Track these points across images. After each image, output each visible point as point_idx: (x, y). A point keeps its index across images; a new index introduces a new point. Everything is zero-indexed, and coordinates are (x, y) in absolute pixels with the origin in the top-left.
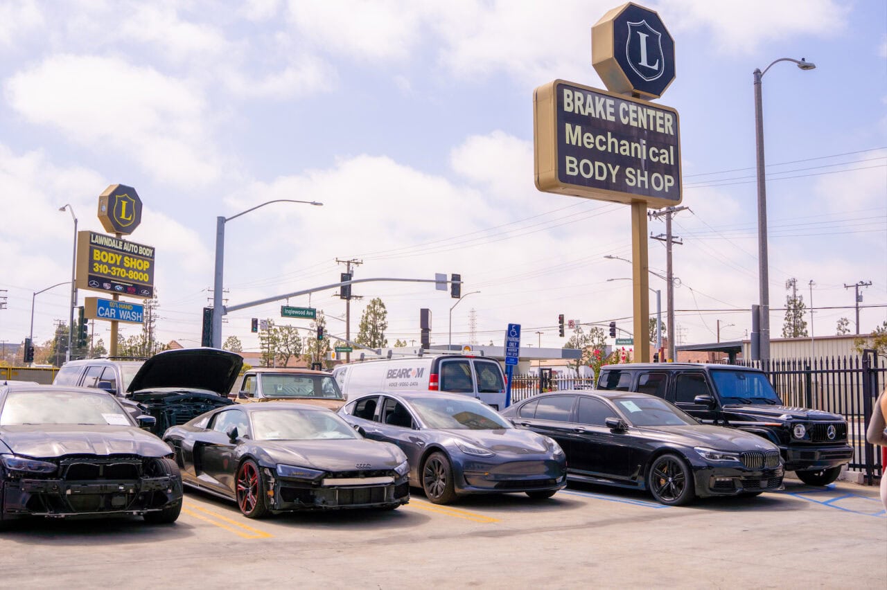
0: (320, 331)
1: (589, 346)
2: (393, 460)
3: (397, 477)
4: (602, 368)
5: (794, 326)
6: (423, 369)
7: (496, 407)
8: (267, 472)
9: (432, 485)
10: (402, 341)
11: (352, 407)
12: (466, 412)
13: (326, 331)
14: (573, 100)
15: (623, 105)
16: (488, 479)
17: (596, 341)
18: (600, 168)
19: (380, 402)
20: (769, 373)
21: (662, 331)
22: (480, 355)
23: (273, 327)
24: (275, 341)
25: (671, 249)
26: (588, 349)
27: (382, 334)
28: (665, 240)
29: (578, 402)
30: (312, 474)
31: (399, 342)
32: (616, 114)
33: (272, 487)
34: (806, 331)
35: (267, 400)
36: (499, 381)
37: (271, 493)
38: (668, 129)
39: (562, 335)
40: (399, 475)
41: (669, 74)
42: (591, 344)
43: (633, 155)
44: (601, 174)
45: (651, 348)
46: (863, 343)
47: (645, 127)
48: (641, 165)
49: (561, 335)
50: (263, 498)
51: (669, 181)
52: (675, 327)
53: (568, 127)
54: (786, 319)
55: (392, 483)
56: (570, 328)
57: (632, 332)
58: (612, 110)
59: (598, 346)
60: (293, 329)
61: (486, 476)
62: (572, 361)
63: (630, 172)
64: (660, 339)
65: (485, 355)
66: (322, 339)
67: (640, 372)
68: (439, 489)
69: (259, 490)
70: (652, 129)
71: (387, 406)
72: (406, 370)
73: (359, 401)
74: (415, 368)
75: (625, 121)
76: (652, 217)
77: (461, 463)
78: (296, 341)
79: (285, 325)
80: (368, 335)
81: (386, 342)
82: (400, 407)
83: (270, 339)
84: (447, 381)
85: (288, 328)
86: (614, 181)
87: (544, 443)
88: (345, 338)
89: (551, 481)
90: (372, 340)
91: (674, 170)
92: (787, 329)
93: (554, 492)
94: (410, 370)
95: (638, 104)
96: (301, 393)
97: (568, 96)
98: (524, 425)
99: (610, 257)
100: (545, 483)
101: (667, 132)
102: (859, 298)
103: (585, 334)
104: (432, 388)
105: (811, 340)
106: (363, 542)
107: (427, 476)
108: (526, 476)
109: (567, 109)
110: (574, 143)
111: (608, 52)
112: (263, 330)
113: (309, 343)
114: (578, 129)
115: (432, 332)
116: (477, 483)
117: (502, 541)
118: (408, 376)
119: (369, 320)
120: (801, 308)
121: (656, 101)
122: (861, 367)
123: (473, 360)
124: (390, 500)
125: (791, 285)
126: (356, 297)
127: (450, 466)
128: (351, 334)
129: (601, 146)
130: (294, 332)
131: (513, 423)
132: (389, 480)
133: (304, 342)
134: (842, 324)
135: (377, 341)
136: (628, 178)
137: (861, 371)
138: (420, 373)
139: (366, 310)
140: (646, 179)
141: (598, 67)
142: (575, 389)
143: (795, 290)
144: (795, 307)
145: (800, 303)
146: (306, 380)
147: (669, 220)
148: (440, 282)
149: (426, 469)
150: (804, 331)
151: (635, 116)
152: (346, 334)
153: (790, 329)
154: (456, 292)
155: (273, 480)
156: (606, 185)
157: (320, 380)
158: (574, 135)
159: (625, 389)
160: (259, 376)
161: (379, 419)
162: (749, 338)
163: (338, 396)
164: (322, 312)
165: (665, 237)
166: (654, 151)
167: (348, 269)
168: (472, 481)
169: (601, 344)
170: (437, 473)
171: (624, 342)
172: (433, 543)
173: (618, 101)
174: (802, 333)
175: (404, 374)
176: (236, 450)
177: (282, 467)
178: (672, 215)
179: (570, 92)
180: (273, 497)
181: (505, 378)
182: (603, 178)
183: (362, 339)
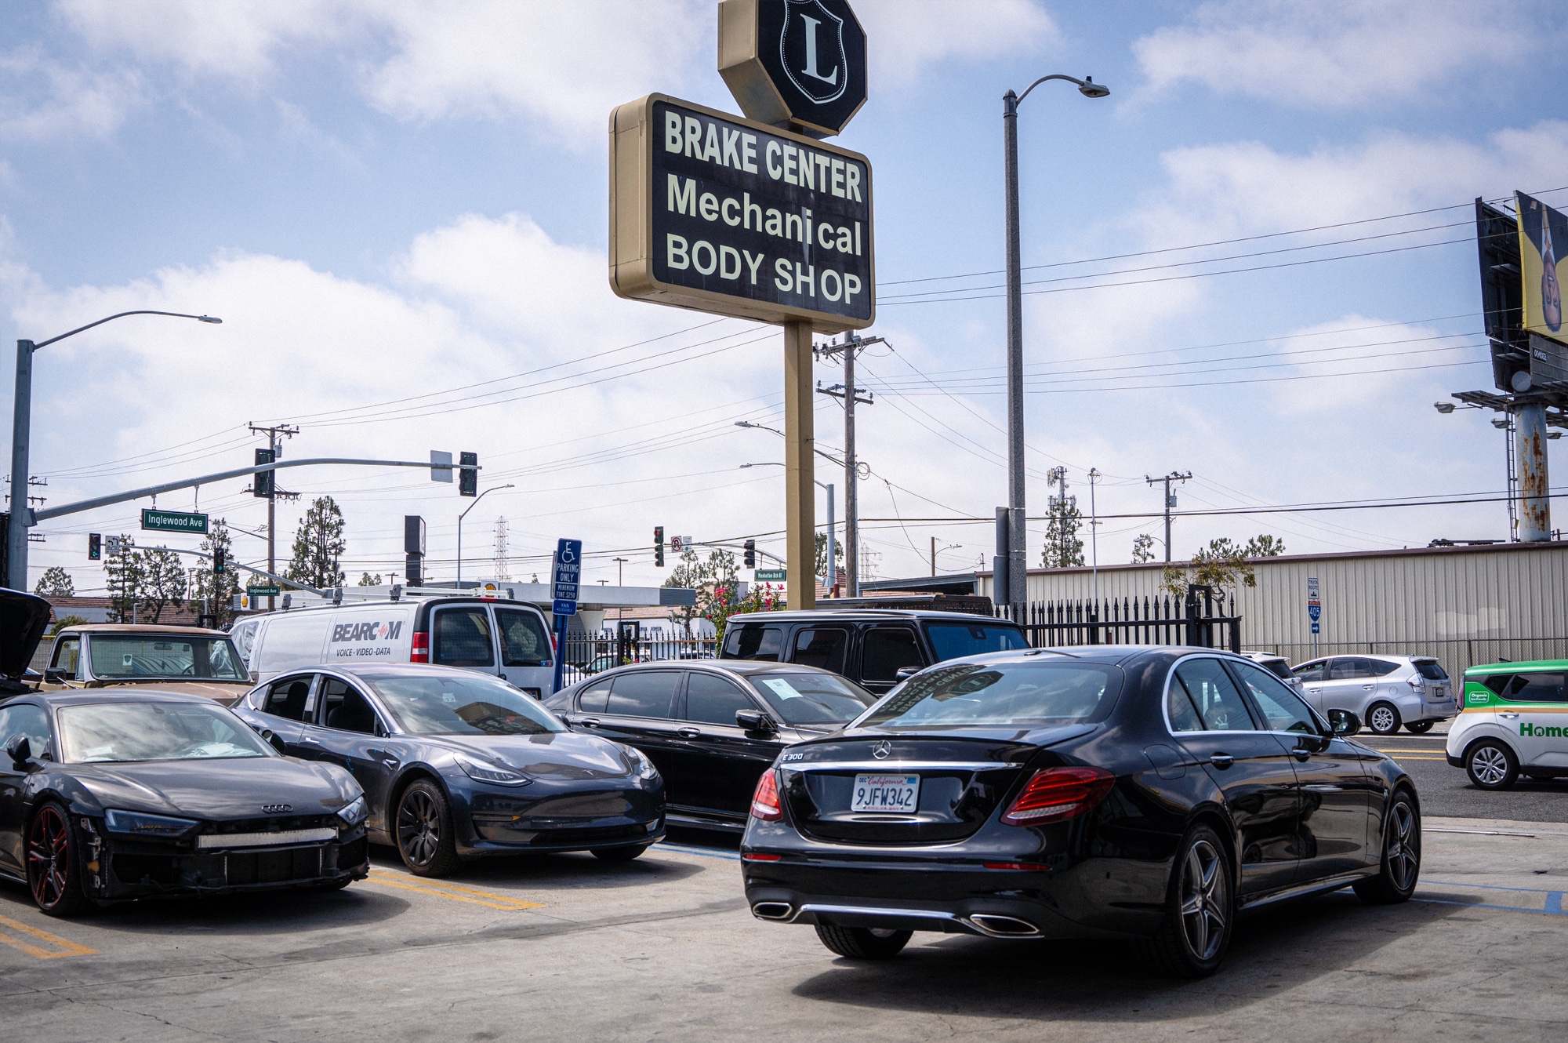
0: (220, 557)
1: (708, 584)
2: (334, 796)
3: (344, 828)
4: (730, 619)
5: (1062, 549)
6: (399, 624)
7: (536, 693)
8: (87, 825)
9: (412, 843)
10: (373, 575)
11: (262, 699)
12: (479, 703)
13: (231, 557)
14: (683, 133)
15: (772, 146)
16: (516, 827)
17: (721, 574)
18: (730, 258)
19: (315, 685)
20: (1026, 627)
21: (836, 557)
22: (507, 598)
23: (133, 550)
24: (135, 574)
25: (853, 412)
26: (707, 589)
27: (335, 563)
28: (843, 396)
29: (685, 683)
30: (175, 827)
31: (366, 577)
32: (759, 161)
33: (95, 854)
34: (1082, 558)
35: (100, 684)
36: (542, 642)
37: (94, 866)
38: (852, 190)
39: (660, 562)
40: (348, 824)
41: (856, 93)
42: (711, 579)
43: (789, 236)
44: (731, 268)
45: (818, 586)
46: (1178, 576)
47: (812, 187)
48: (802, 254)
49: (658, 564)
50: (78, 877)
51: (853, 284)
52: (859, 551)
53: (673, 180)
54: (1048, 536)
55: (334, 840)
56: (674, 551)
57: (785, 560)
58: (753, 153)
59: (724, 583)
60: (170, 553)
61: (516, 822)
62: (678, 610)
63: (783, 267)
64: (832, 571)
65: (516, 598)
66: (222, 572)
67: (797, 627)
68: (427, 847)
69: (73, 860)
70: (823, 190)
71: (328, 694)
72: (368, 625)
73: (276, 685)
74: (384, 624)
75: (775, 175)
76: (821, 355)
77: (468, 798)
78: (176, 576)
79: (154, 546)
80: (309, 565)
81: (343, 576)
82: (352, 694)
83: (127, 573)
84: (446, 645)
85: (159, 551)
86: (754, 281)
87: (623, 758)
88: (265, 569)
89: (640, 829)
90: (317, 573)
91: (861, 264)
92: (1051, 553)
93: (642, 849)
94: (377, 624)
95: (798, 145)
96: (167, 670)
97: (674, 125)
98: (587, 724)
99: (745, 425)
100: (625, 831)
101: (849, 197)
102: (1170, 501)
103: (701, 562)
104: (415, 659)
105: (1092, 571)
106: (275, 958)
107: (402, 823)
108: (589, 819)
109: (670, 147)
110: (682, 210)
111: (746, 47)
112: (112, 556)
113: (200, 579)
114: (691, 184)
115: (426, 558)
116: (497, 835)
117: (543, 946)
118: (373, 637)
119: (310, 537)
120: (1074, 517)
121: (831, 141)
122: (1183, 616)
123: (493, 606)
124: (331, 873)
125: (1056, 478)
126: (287, 494)
127: (447, 805)
128: (276, 563)
129: (732, 217)
130: (172, 559)
131: (565, 722)
132: (330, 833)
133: (190, 578)
134: (1142, 544)
135: (325, 575)
136: (778, 276)
137: (1183, 622)
138: (394, 630)
139: (305, 519)
140: (811, 280)
141: (729, 74)
142: (682, 657)
143: (1063, 487)
144: (1064, 515)
145: (1072, 509)
146: (178, 647)
147: (850, 360)
148: (439, 466)
149: (404, 811)
150: (1078, 557)
151: (793, 165)
152: (267, 562)
153: (1055, 553)
154: (468, 485)
155: (98, 841)
156: (740, 288)
157: (207, 645)
158: (683, 196)
159: (773, 657)
160: (84, 639)
161: (314, 718)
162: (989, 567)
163: (239, 676)
164: (224, 523)
165: (842, 391)
166: (826, 231)
167: (272, 443)
168: (490, 832)
169: (728, 580)
170: (423, 818)
171: (770, 576)
172: (411, 954)
173: (762, 136)
174: (1075, 561)
175: (365, 632)
176: (26, 781)
177: (116, 816)
178: (856, 352)
179: (677, 118)
180: (99, 874)
181: (553, 639)
182: (735, 276)
183: (297, 572)
